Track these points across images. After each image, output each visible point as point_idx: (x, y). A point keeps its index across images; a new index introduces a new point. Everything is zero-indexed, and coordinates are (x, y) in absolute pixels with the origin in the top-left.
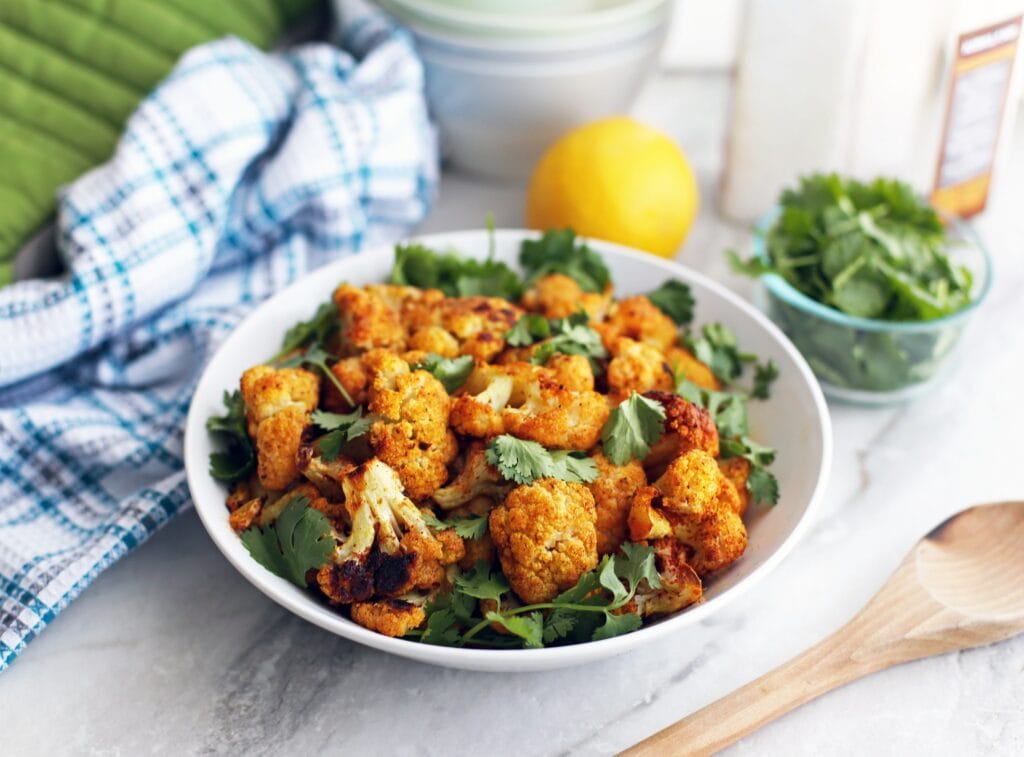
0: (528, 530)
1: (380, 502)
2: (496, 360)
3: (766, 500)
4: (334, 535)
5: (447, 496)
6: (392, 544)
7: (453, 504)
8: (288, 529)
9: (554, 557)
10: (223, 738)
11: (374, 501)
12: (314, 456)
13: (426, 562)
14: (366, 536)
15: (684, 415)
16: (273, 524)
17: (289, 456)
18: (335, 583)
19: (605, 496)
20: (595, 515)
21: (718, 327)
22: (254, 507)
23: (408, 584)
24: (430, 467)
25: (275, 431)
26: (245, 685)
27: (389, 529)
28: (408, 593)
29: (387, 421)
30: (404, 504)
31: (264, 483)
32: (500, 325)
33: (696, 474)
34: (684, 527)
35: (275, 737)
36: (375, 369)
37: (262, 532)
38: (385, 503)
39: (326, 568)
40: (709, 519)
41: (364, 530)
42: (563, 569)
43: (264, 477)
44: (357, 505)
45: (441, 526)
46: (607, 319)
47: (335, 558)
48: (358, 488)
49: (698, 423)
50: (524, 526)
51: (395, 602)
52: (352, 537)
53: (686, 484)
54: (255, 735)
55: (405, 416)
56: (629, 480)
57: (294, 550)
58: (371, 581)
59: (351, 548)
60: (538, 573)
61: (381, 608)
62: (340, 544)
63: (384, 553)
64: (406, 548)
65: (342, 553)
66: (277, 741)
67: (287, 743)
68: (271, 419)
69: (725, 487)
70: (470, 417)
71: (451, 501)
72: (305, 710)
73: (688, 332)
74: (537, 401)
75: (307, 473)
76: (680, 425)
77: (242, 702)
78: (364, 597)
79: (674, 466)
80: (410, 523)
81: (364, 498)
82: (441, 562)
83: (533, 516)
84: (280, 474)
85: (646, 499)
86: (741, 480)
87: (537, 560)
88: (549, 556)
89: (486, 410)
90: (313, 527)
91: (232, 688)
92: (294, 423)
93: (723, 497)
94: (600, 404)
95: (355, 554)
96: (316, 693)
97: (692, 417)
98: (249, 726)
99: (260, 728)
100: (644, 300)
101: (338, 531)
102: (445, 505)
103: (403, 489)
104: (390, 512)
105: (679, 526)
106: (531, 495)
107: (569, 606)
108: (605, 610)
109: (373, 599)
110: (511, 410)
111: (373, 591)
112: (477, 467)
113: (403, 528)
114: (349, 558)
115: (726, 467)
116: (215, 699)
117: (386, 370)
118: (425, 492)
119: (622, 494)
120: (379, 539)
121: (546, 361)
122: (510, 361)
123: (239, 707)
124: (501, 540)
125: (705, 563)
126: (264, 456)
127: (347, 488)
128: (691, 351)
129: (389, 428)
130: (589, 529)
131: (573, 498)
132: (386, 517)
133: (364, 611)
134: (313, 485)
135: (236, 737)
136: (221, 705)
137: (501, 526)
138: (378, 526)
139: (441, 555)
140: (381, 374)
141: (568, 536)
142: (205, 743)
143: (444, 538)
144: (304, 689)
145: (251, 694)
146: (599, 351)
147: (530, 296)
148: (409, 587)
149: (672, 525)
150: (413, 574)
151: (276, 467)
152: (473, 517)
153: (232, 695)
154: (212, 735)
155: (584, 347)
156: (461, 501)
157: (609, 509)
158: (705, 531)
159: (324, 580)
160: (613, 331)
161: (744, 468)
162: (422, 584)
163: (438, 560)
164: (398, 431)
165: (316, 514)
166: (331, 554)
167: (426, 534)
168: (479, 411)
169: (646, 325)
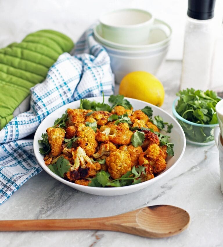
0: (115, 162)
1: (81, 156)
2: (106, 124)
3: (171, 155)
4: (70, 165)
5: (96, 155)
6: (84, 166)
7: (97, 157)
8: (59, 164)
9: (120, 168)
10: (46, 206)
11: (79, 156)
12: (65, 147)
13: (92, 170)
14: (78, 164)
15: (151, 135)
16: (55, 163)
17: (59, 147)
18: (71, 176)
19: (133, 154)
20: (130, 159)
21: (158, 117)
22: (51, 160)
23: (88, 175)
24: (92, 148)
25: (56, 141)
26: (52, 195)
27: (83, 163)
28: (88, 177)
29: (82, 138)
30: (86, 157)
31: (53, 154)
32: (107, 117)
33: (154, 149)
34: (152, 162)
35: (58, 206)
36: (78, 126)
37: (53, 165)
38: (82, 157)
39: (69, 172)
40: (157, 160)
41: (77, 163)
42: (123, 171)
43: (53, 153)
44: (75, 157)
45: (95, 162)
46: (132, 115)
47: (71, 170)
48: (76, 153)
49: (154, 137)
50: (113, 161)
51: (85, 179)
52: (74, 165)
53: (152, 152)
54: (53, 206)
55: (85, 136)
56: (139, 150)
57: (61, 169)
58: (79, 175)
59: (74, 167)
60: (117, 172)
61: (82, 181)
62: (72, 167)
63: (82, 168)
64: (87, 167)
65: (72, 169)
66: (58, 207)
67: (61, 208)
68: (55, 139)
69: (161, 152)
70: (101, 137)
71: (97, 156)
72: (66, 201)
73: (151, 118)
74: (116, 133)
75: (63, 151)
76: (150, 138)
77: (51, 199)
78: (78, 178)
79: (149, 147)
80: (88, 161)
81: (77, 155)
82: (96, 170)
83: (116, 159)
84: (57, 152)
85: (143, 155)
86: (165, 150)
87: (116, 169)
88: (119, 168)
89: (104, 135)
90: (65, 163)
91: (49, 195)
92: (60, 140)
93: (161, 154)
94: (131, 133)
95: (75, 169)
96: (68, 198)
97: (153, 136)
98: (52, 204)
99: (55, 204)
100: (140, 111)
101: (71, 164)
102: (96, 157)
103: (86, 154)
104: (83, 159)
105: (150, 162)
106: (116, 154)
107: (125, 178)
108: (134, 178)
109: (80, 179)
110: (110, 135)
111: (80, 177)
112: (103, 148)
113: (86, 162)
114: (74, 170)
115: (161, 148)
116: (45, 198)
117: (81, 126)
118: (91, 154)
119: (137, 153)
120: (81, 165)
121: (118, 124)
122: (109, 125)
123: (50, 199)
124: (108, 164)
125: (157, 170)
126: (53, 147)
127: (73, 153)
128: (152, 122)
129: (82, 139)
130: (129, 162)
131: (125, 155)
132: (82, 160)
133: (78, 181)
134: (64, 154)
135: (49, 206)
136: (46, 199)
137: (108, 161)
138: (80, 162)
139: (95, 168)
140: (79, 127)
141: (124, 164)
142: (42, 207)
143: (96, 164)
144: (66, 197)
145: (53, 197)
146: (130, 122)
147: (113, 111)
148: (88, 176)
149: (149, 161)
150: (89, 172)
151: (56, 150)
152: (102, 160)
153: (49, 197)
154: (43, 205)
155: (127, 121)
156: (100, 156)
157: (134, 157)
158: (156, 163)
159: (68, 175)
160: (134, 118)
161: (166, 148)
162: (91, 175)
163: (95, 169)
164: (84, 140)
165: (66, 160)
166: (70, 169)
167: (92, 163)
168: (103, 135)
169: (141, 116)
